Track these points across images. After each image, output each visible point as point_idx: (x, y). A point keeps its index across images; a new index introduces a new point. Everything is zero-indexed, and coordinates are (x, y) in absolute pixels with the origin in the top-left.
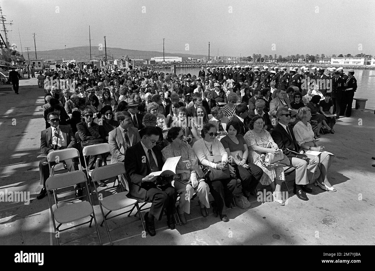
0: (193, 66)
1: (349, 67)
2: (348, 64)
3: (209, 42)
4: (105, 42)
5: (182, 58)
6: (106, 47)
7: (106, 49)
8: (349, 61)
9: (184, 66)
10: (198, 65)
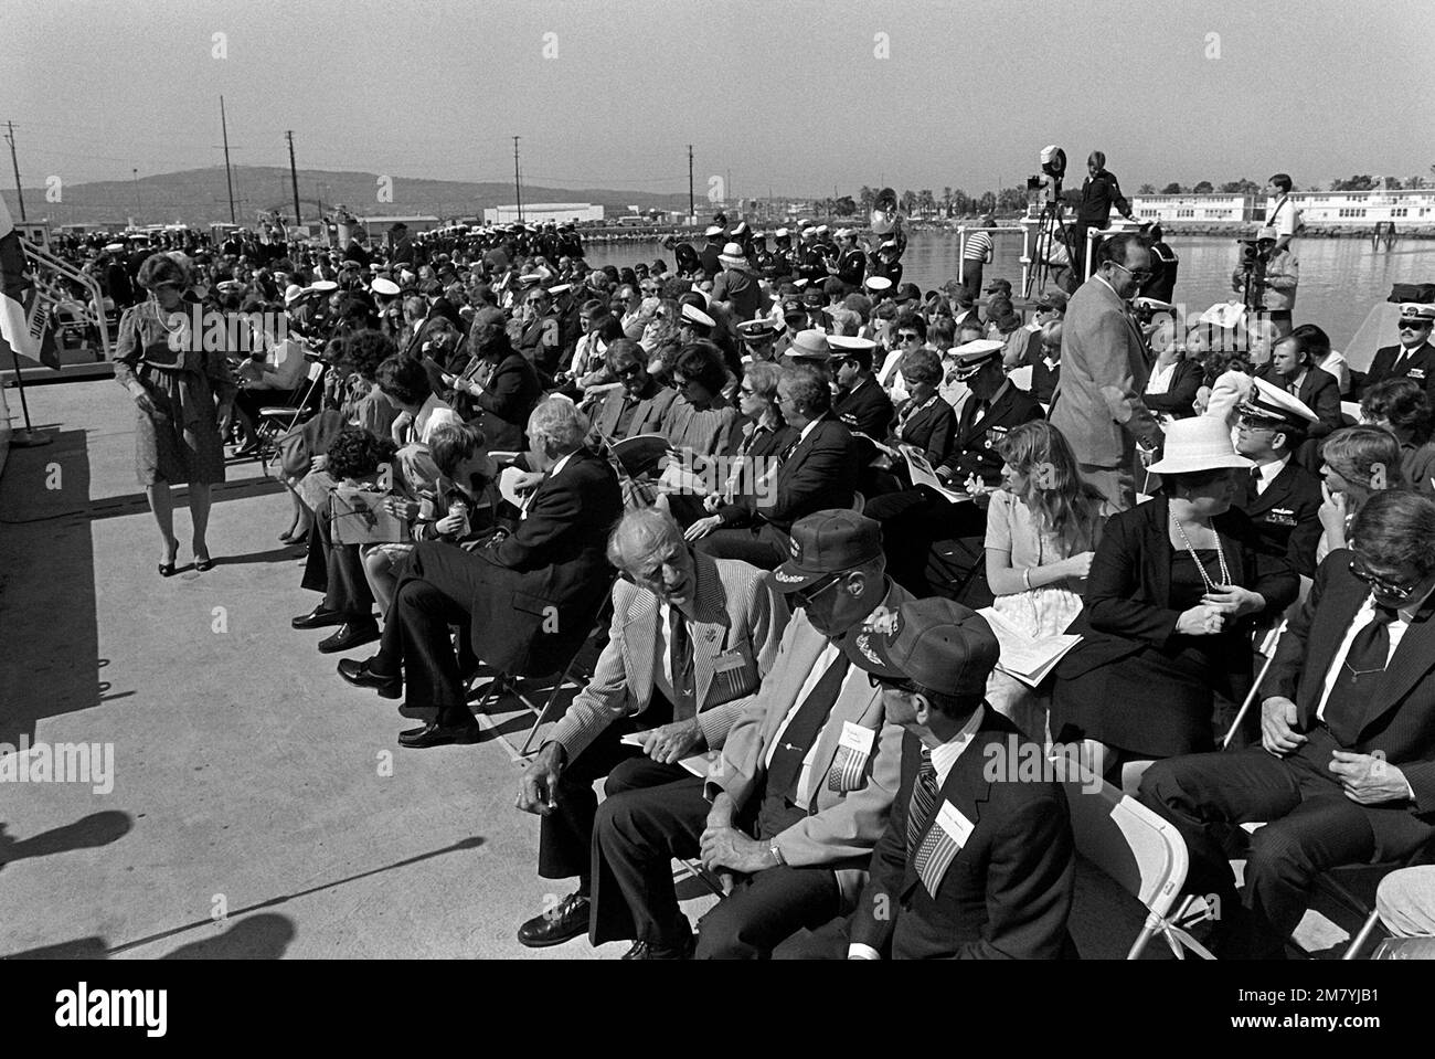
0: (626, 239)
1: (1194, 229)
2: (1190, 219)
3: (691, 148)
4: (292, 153)
5: (605, 209)
6: (296, 168)
7: (294, 177)
8: (1195, 206)
9: (591, 238)
10: (645, 233)
